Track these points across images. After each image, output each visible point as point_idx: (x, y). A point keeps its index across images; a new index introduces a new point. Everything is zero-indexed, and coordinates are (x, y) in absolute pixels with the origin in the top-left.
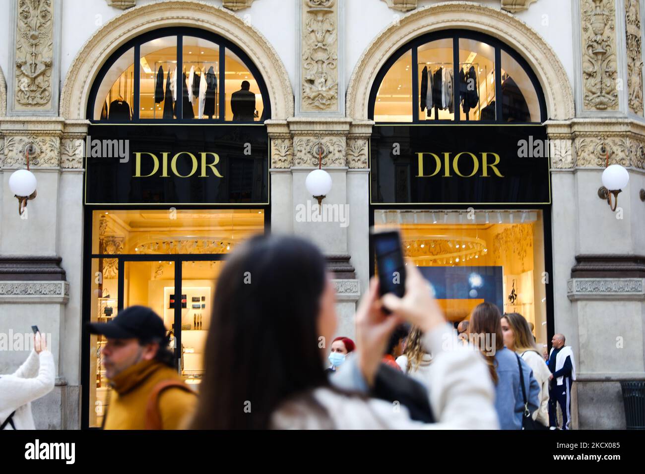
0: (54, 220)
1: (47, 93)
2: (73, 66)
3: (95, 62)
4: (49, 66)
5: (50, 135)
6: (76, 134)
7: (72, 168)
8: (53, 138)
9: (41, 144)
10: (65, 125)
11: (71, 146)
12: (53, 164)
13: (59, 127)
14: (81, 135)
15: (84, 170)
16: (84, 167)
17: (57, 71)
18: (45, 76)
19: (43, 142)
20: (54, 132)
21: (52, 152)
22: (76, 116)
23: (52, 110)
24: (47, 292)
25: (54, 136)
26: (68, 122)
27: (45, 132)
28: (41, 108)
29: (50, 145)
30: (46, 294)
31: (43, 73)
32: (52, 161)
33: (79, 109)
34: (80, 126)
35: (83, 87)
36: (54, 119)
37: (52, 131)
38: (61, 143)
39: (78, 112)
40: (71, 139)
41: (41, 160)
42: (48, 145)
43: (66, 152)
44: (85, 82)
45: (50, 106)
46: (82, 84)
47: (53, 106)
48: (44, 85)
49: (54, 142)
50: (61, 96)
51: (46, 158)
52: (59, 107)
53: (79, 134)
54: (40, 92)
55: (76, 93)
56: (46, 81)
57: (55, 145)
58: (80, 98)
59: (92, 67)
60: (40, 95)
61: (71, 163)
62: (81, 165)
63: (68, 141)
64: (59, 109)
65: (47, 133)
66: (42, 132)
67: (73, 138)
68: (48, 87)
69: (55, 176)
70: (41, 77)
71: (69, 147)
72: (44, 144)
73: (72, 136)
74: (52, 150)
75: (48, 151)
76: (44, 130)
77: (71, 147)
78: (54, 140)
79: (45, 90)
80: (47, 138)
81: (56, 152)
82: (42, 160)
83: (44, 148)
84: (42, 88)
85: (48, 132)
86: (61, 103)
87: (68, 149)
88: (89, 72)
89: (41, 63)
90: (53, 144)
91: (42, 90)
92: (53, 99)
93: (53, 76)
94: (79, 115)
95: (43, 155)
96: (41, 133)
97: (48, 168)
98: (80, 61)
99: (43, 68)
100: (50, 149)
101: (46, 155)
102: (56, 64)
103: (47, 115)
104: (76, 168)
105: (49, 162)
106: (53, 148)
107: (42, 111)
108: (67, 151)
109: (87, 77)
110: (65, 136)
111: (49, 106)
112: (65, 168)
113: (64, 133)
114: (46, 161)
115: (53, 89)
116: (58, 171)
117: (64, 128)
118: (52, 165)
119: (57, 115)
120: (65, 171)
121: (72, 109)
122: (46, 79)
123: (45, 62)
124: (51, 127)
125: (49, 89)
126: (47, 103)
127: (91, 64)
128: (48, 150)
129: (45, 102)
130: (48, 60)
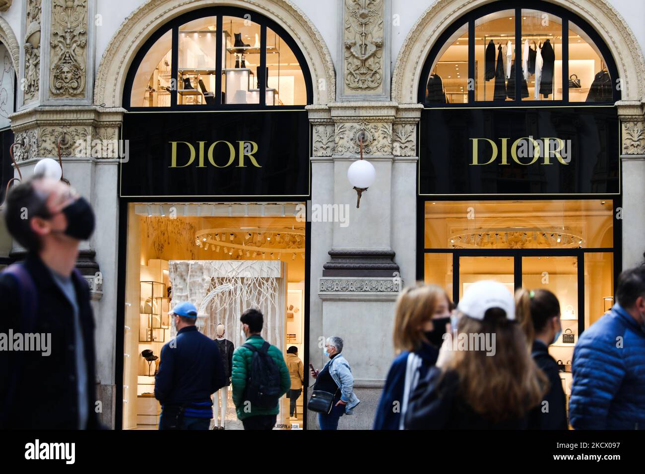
0: (387, 212)
1: (378, 76)
2: (406, 46)
3: (427, 41)
4: (379, 46)
5: (382, 121)
6: (409, 119)
7: (405, 156)
8: (385, 124)
9: (373, 130)
10: (397, 109)
11: (403, 132)
12: (386, 152)
13: (392, 112)
14: (414, 120)
15: (417, 158)
16: (417, 155)
17: (389, 52)
18: (375, 57)
19: (375, 129)
20: (387, 118)
21: (385, 139)
22: (408, 101)
23: (384, 94)
24: (383, 289)
25: (386, 122)
26: (401, 106)
27: (377, 118)
28: (372, 92)
29: (382, 132)
30: (383, 291)
31: (374, 55)
32: (385, 149)
33: (411, 92)
34: (413, 111)
35: (415, 68)
36: (387, 104)
37: (385, 117)
38: (393, 129)
39: (410, 95)
40: (404, 125)
41: (373, 148)
42: (380, 132)
43: (399, 139)
44: (417, 63)
45: (382, 90)
46: (414, 64)
47: (384, 90)
48: (374, 67)
49: (387, 129)
50: (393, 79)
51: (379, 146)
52: (391, 90)
53: (412, 119)
54: (371, 74)
55: (408, 75)
56: (377, 63)
57: (387, 132)
58: (413, 80)
59: (424, 46)
60: (371, 78)
61: (403, 151)
62: (414, 153)
63: (400, 126)
64: (391, 93)
65: (379, 119)
66: (375, 118)
67: (406, 124)
68: (379, 69)
69: (389, 164)
70: (372, 59)
71: (402, 133)
72: (376, 130)
73: (404, 121)
74: (385, 137)
75: (380, 139)
76: (376, 116)
77: (403, 134)
78: (387, 127)
79: (376, 73)
80: (380, 125)
81: (389, 140)
82: (375, 148)
83: (376, 135)
84: (372, 70)
85: (381, 118)
86: (393, 86)
87: (400, 136)
88: (422, 51)
89: (372, 43)
90: (385, 130)
91: (373, 72)
92: (385, 81)
93: (384, 57)
94: (411, 98)
95: (376, 142)
96: (373, 119)
97: (381, 157)
98: (412, 40)
99: (374, 49)
100: (383, 136)
101: (378, 142)
102: (387, 44)
103: (379, 99)
104: (409, 156)
105: (382, 150)
106: (386, 135)
107: (374, 96)
108: (399, 137)
109: (419, 57)
110: (397, 121)
111: (380, 90)
112: (398, 156)
113: (396, 118)
114: (379, 149)
115: (385, 72)
116: (391, 160)
117: (397, 113)
118: (385, 154)
119: (389, 99)
120: (398, 160)
121: (404, 92)
122: (377, 60)
123: (376, 43)
124: (384, 112)
125: (380, 71)
126: (378, 86)
127: (424, 43)
128: (380, 137)
129: (376, 85)
130: (379, 41)
